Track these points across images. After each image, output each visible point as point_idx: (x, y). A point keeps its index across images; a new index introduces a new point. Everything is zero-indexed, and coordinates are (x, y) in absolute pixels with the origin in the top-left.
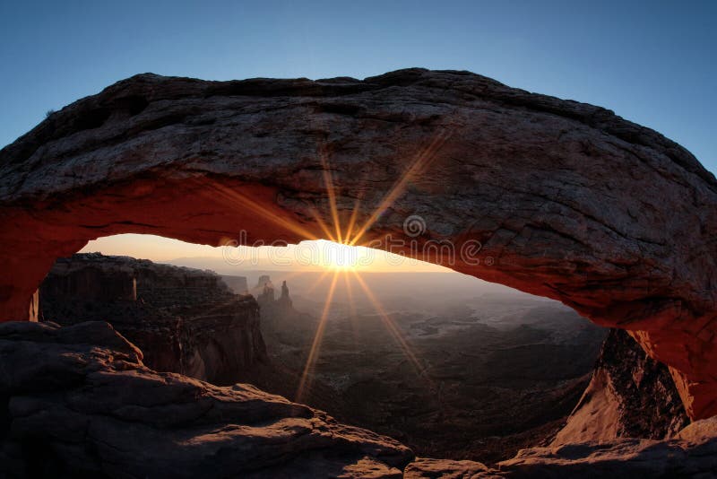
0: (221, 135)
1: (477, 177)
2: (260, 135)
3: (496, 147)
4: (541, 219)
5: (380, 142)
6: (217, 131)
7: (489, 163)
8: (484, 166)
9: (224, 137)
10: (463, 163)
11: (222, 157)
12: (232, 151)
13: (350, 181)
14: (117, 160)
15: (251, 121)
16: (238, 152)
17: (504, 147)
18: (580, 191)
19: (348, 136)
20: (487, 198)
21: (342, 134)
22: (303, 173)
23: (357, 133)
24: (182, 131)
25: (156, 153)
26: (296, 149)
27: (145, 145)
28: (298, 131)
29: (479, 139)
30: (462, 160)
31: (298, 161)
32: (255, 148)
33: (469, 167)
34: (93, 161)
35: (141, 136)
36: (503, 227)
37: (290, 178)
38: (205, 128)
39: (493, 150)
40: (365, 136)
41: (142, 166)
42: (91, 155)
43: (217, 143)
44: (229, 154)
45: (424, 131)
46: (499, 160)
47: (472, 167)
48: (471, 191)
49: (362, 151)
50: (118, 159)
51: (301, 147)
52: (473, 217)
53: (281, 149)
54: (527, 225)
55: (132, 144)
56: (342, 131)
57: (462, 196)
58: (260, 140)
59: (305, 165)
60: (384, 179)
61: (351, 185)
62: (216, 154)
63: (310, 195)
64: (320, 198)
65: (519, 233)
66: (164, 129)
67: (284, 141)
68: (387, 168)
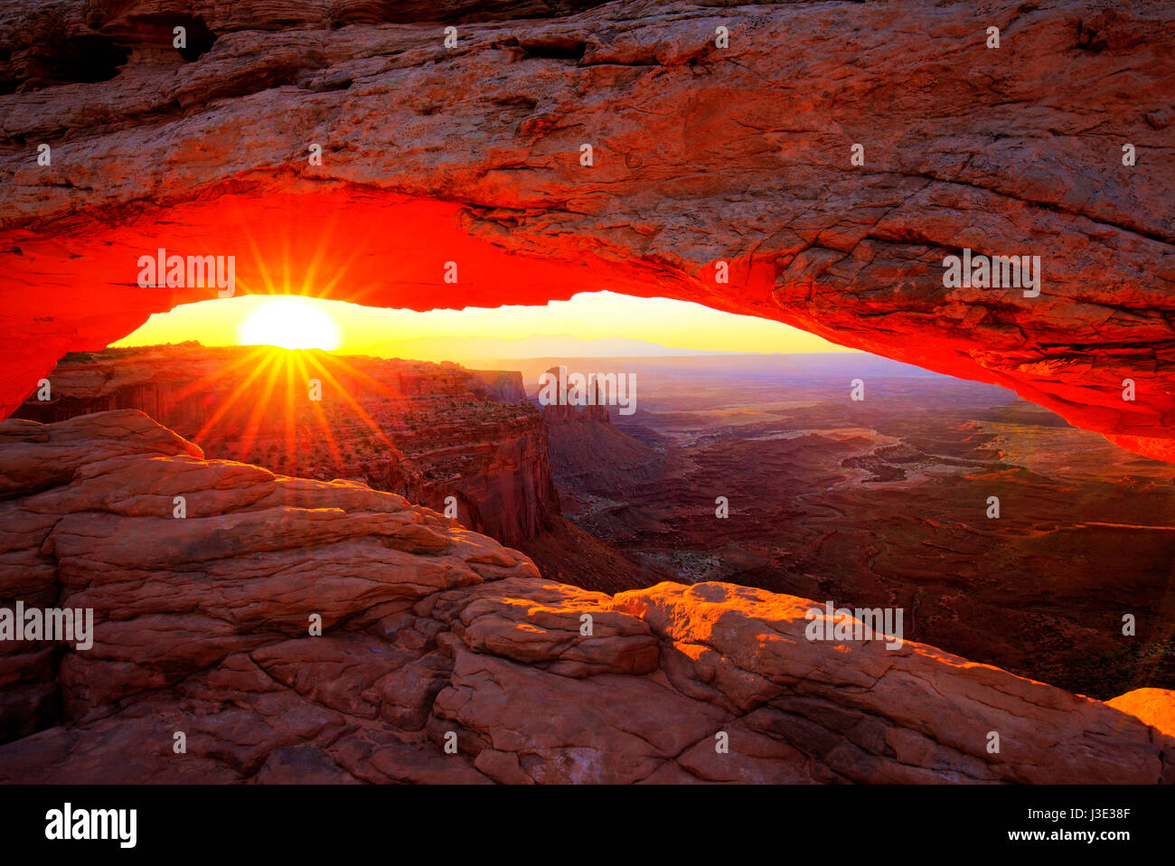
0: (361, 113)
1: (785, 155)
2: (428, 112)
3: (833, 87)
4: (899, 222)
5: (617, 109)
6: (354, 106)
7: (815, 123)
8: (804, 131)
9: (366, 117)
10: (762, 130)
11: (366, 154)
12: (382, 144)
13: (568, 185)
14: (167, 157)
15: (410, 84)
16: (392, 144)
17: (851, 82)
18: (1031, 151)
19: (565, 104)
20: (801, 193)
21: (555, 102)
22: (492, 175)
23: (581, 95)
24: (292, 103)
25: (248, 148)
26: (483, 135)
27: (224, 130)
28: (487, 100)
29: (800, 75)
30: (758, 124)
31: (483, 158)
32: (418, 135)
33: (772, 137)
34: (110, 156)
35: (215, 109)
36: (816, 244)
37: (473, 187)
38: (334, 97)
39: (826, 95)
40: (593, 100)
41: (223, 171)
42: (105, 144)
43: (355, 129)
44: (377, 149)
45: (696, 76)
46: (839, 112)
47: (778, 135)
48: (774, 182)
49: (588, 129)
50: (171, 154)
51: (491, 131)
52: (760, 230)
53: (458, 137)
54: (869, 237)
55: (196, 125)
56: (555, 95)
57: (753, 194)
58: (427, 120)
59: (496, 162)
60: (621, 177)
61: (569, 191)
62: (355, 149)
63: (508, 214)
64: (525, 217)
65: (850, 254)
66: (259, 96)
67: (465, 120)
68: (628, 156)
